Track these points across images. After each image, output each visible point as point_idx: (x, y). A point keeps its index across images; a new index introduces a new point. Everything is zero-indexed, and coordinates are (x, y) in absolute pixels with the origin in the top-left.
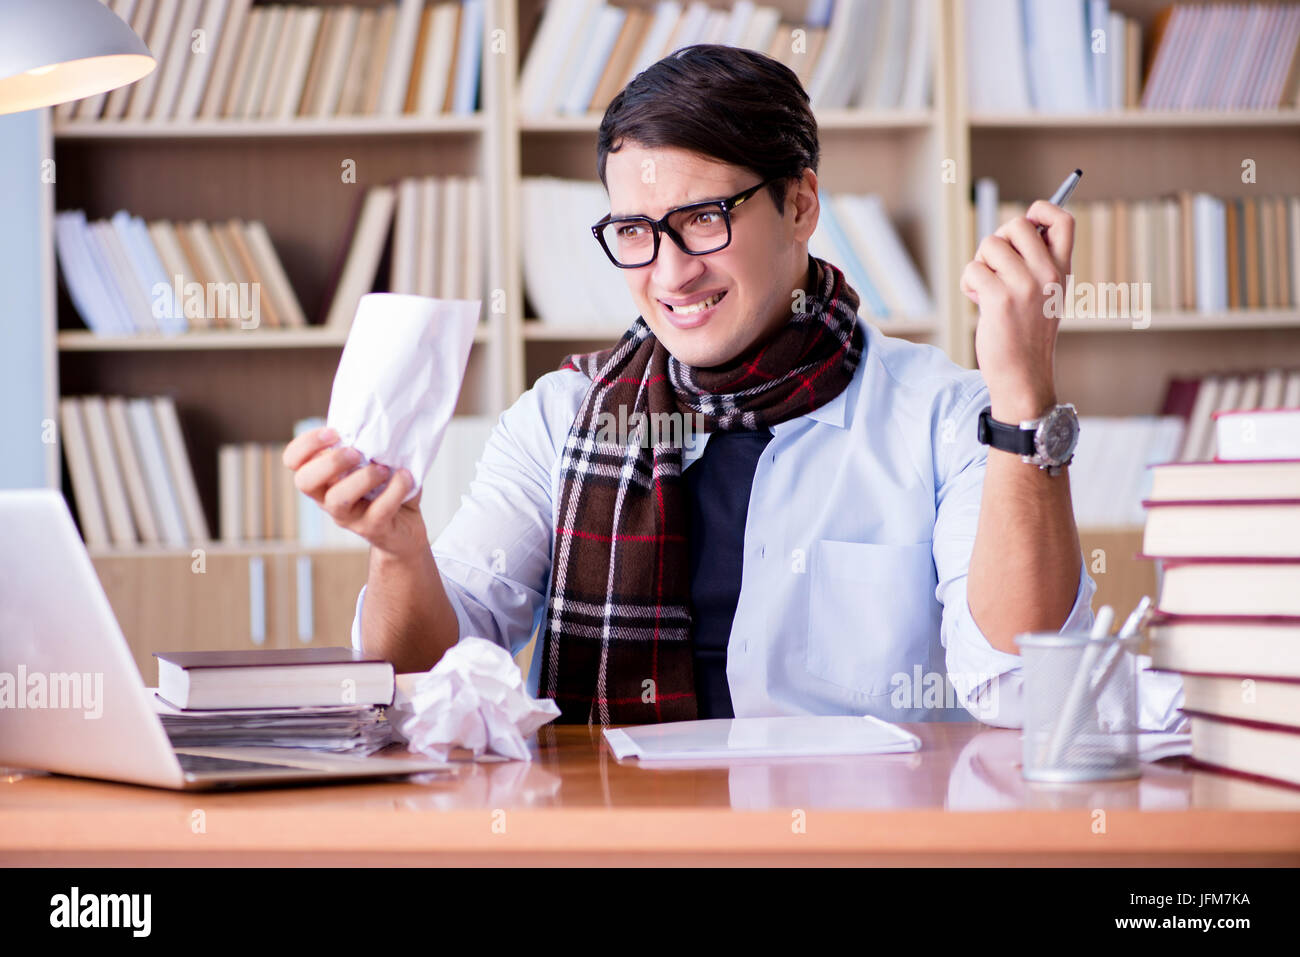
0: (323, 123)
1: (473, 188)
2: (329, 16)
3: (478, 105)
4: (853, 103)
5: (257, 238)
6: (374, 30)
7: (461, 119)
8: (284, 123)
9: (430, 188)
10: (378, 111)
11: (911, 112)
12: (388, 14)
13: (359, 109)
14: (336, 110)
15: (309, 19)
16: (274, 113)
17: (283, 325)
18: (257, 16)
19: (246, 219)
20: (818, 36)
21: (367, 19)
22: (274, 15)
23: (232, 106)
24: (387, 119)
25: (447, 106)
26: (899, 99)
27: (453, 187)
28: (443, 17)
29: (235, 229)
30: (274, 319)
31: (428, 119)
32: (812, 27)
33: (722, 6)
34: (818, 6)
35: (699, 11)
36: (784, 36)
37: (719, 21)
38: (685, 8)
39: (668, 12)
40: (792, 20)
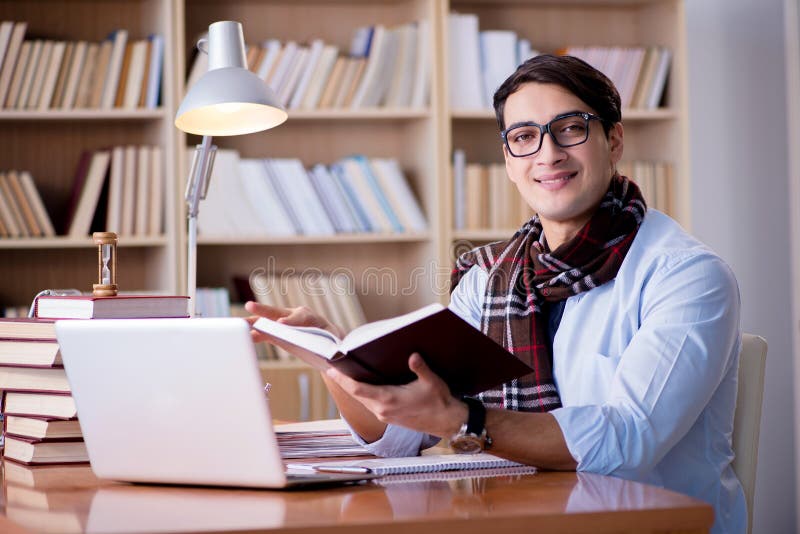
0: (66, 112)
1: (157, 153)
2: (71, 47)
3: (160, 102)
4: (382, 103)
5: (27, 180)
6: (97, 55)
7: (150, 110)
8: (43, 112)
9: (131, 152)
10: (100, 105)
11: (416, 109)
12: (107, 46)
13: (88, 105)
14: (74, 105)
15: (59, 49)
16: (37, 106)
17: (43, 235)
18: (27, 46)
19: (20, 171)
20: (362, 62)
21: (93, 49)
22: (38, 45)
23: (12, 101)
24: (106, 110)
25: (142, 103)
26: (409, 101)
27: (144, 153)
28: (140, 49)
29: (13, 176)
30: (37, 231)
31: (130, 110)
32: (358, 58)
33: (305, 44)
34: (359, 46)
35: (291, 47)
36: (341, 62)
37: (304, 53)
38: (283, 45)
39: (273, 47)
40: (345, 54)
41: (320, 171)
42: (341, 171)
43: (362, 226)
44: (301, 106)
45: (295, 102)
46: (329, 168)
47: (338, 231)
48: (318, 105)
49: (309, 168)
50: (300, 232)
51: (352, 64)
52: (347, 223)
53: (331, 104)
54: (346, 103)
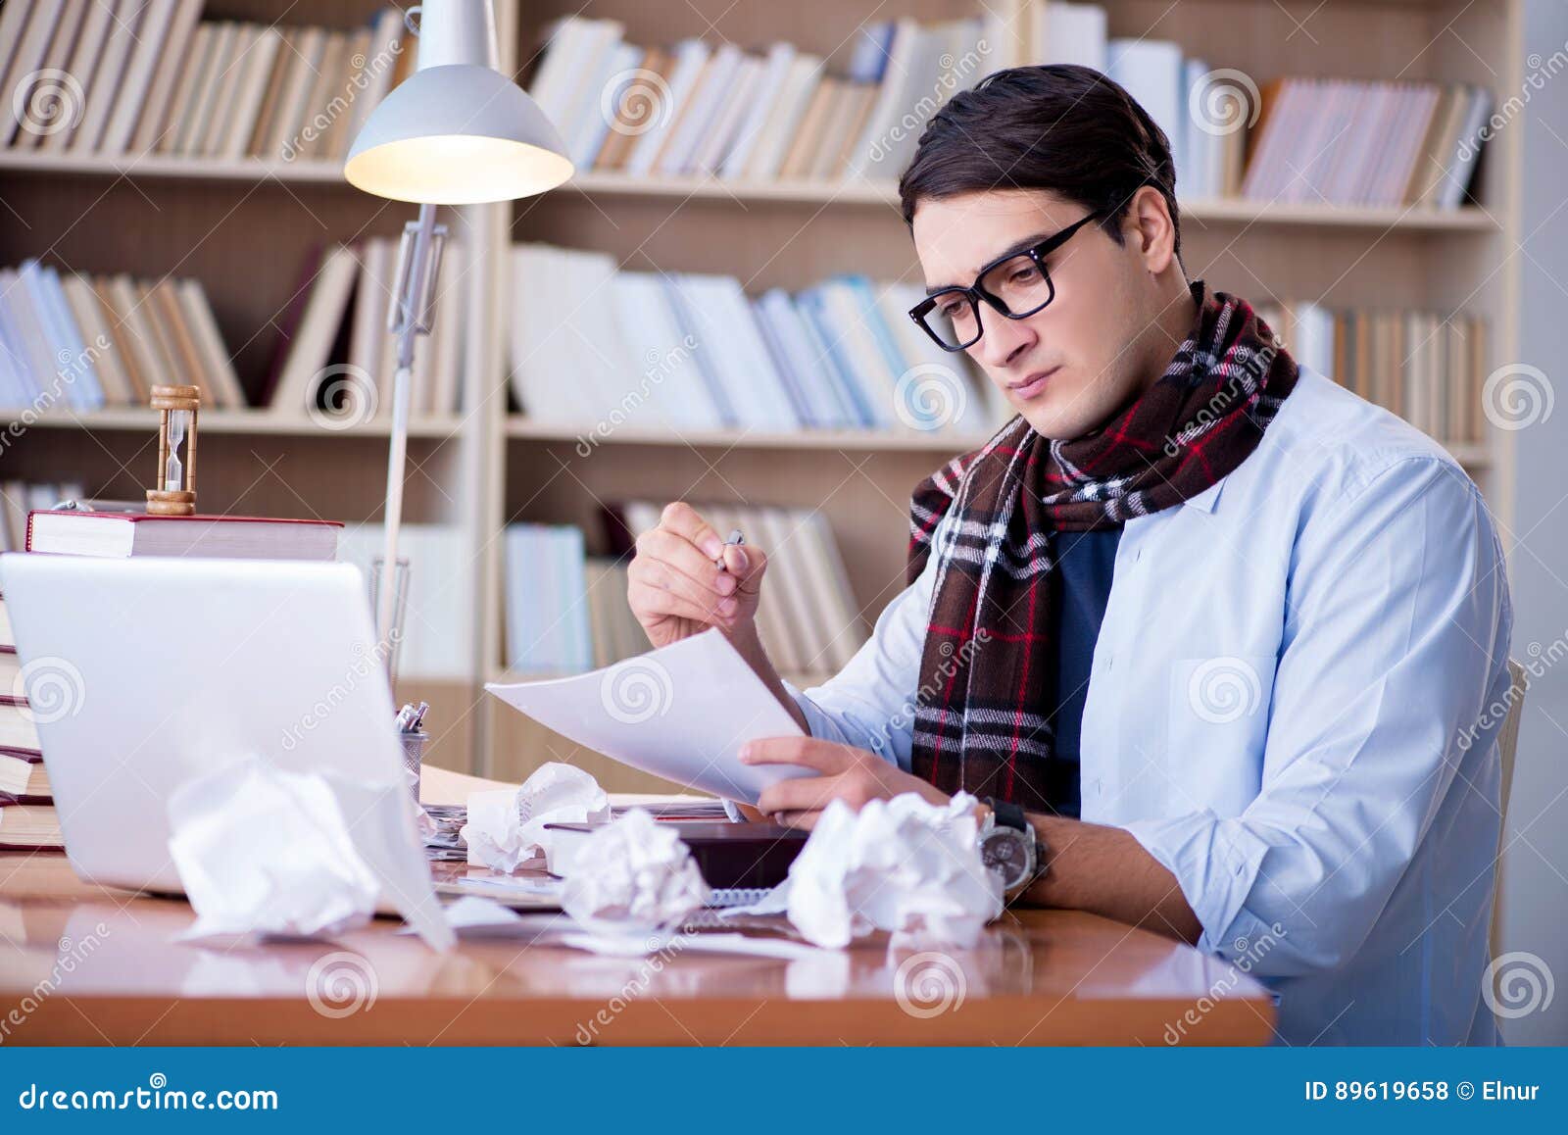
0: (278, 166)
1: (453, 252)
2: (290, 38)
5: (193, 300)
6: (344, 55)
12: (361, 38)
13: (321, 152)
15: (268, 40)
16: (218, 154)
17: (219, 405)
18: (205, 33)
19: (179, 278)
20: (868, 92)
29: (166, 286)
30: (209, 397)
32: (860, 83)
33: (757, 51)
34: (866, 59)
35: (729, 56)
36: (828, 91)
37: (752, 69)
38: (713, 51)
39: (693, 55)
40: (837, 73)
41: (776, 304)
42: (818, 305)
43: (853, 415)
44: (745, 173)
45: (734, 164)
46: (793, 297)
47: (806, 422)
48: (780, 172)
49: (754, 295)
50: (731, 421)
51: (849, 95)
52: (825, 408)
53: (805, 172)
54: (834, 171)
